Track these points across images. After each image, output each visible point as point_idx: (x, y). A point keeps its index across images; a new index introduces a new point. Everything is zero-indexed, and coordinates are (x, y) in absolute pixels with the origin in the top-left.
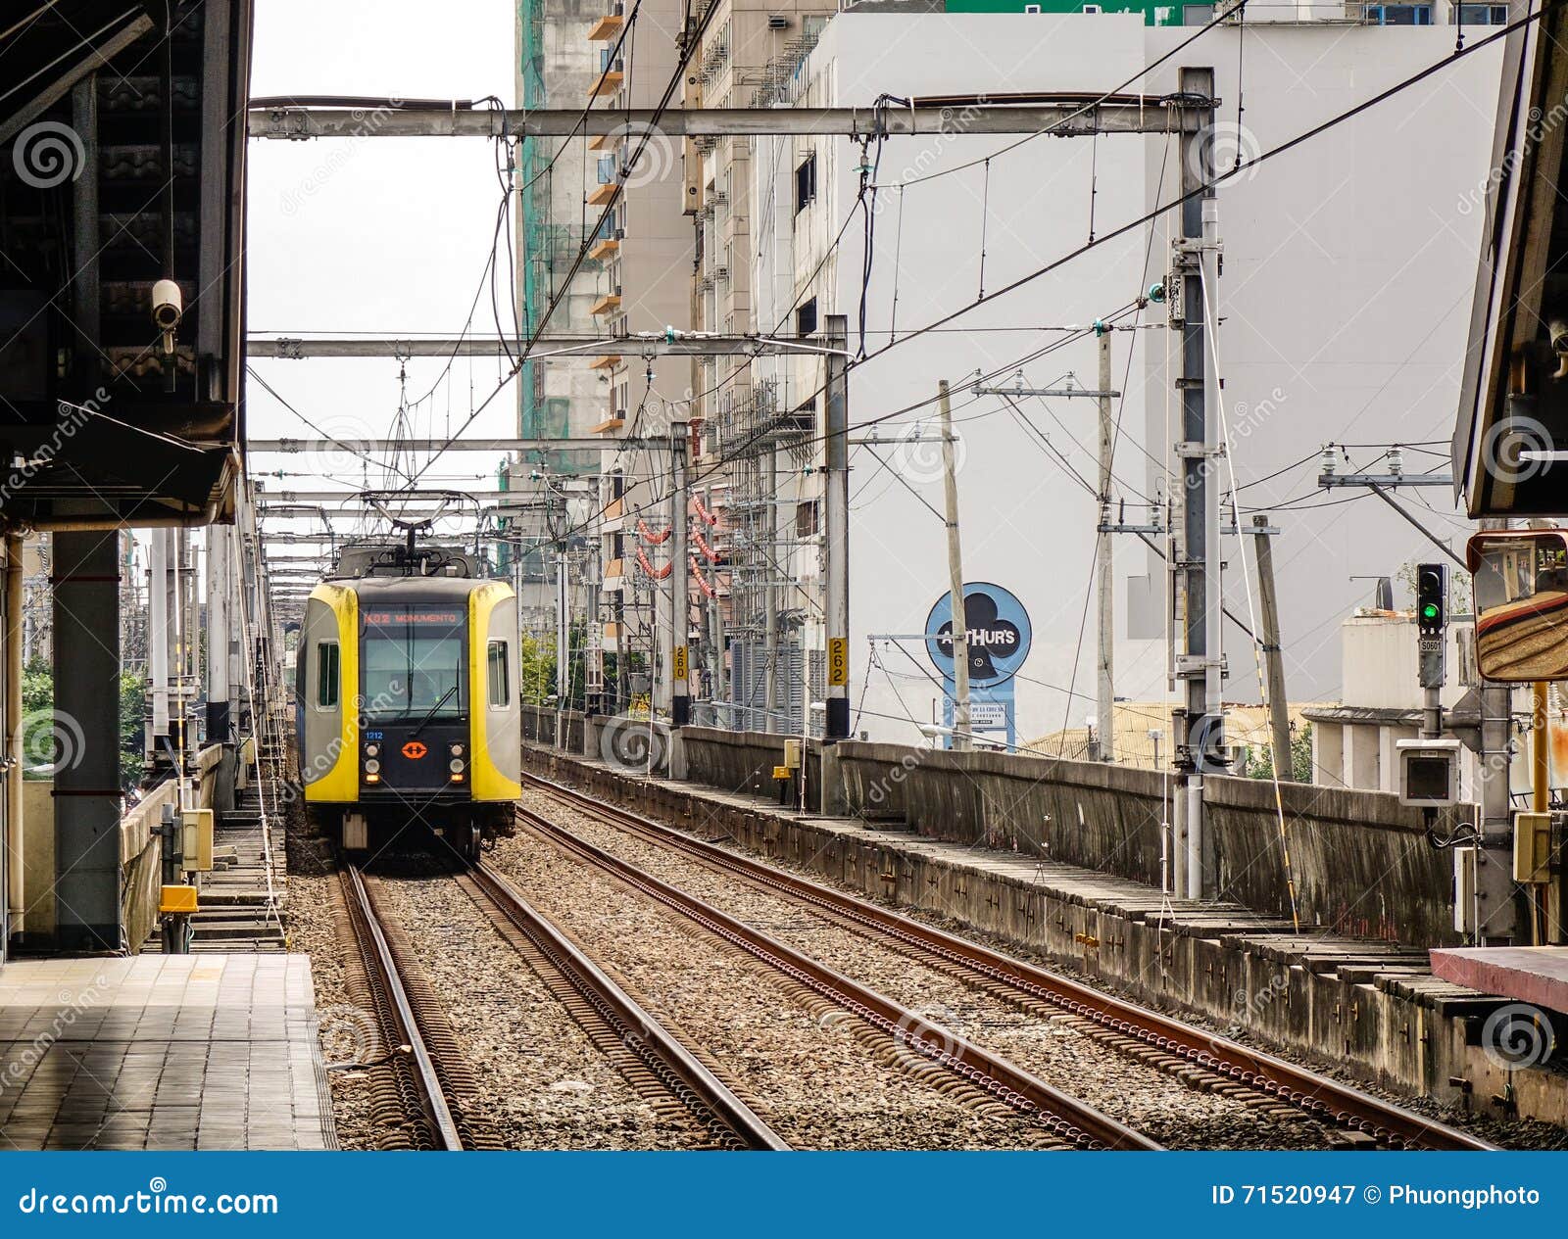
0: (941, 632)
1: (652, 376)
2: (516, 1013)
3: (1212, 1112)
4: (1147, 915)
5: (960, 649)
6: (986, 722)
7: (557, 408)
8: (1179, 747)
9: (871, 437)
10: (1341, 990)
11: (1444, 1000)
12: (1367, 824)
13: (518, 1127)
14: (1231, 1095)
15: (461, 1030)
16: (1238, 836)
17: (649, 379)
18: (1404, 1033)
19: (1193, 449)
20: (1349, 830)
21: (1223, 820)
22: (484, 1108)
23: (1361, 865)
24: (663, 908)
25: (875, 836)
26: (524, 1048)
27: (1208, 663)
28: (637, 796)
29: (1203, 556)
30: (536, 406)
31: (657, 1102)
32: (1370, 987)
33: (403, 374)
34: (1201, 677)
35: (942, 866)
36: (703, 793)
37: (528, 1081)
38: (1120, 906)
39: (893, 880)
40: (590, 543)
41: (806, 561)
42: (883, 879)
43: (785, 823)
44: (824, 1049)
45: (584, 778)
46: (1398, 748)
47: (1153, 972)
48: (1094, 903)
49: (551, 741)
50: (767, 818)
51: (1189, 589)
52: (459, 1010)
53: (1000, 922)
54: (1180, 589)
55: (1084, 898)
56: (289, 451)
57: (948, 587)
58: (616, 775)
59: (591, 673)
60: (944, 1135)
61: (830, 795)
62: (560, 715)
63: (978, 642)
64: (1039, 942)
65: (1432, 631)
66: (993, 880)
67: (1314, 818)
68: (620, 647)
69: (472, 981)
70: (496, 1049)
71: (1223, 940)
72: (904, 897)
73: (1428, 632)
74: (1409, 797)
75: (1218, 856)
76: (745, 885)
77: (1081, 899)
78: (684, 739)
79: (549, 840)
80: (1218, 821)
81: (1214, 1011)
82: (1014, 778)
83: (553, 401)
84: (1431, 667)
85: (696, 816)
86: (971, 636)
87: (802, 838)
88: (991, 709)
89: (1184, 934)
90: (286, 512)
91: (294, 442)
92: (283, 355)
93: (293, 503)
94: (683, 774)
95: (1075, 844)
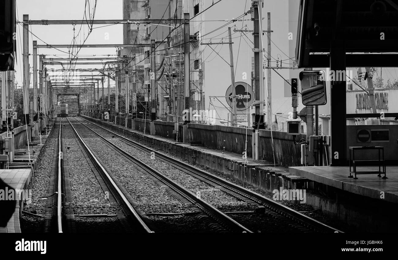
0: (230, 95)
1: (139, 29)
2: (88, 187)
3: (238, 204)
4: (242, 163)
5: (234, 100)
6: (242, 120)
7: (134, 33)
8: (254, 123)
9: (210, 43)
10: (276, 178)
11: (292, 179)
12: (289, 140)
13: (78, 208)
14: (245, 201)
15: (73, 190)
16: (266, 144)
17: (138, 30)
18: (286, 187)
19: (257, 50)
20: (286, 141)
21: (263, 141)
22: (72, 205)
23: (289, 150)
24: (135, 165)
25: (192, 147)
26: (87, 194)
27: (260, 102)
28: (142, 139)
29: (259, 76)
30: (128, 33)
31: (112, 203)
32: (281, 177)
33: (74, 29)
34: (258, 106)
35: (204, 154)
36: (157, 138)
37: (85, 200)
38: (237, 161)
39: (194, 158)
40: (133, 72)
41: (196, 76)
42: (192, 158)
43: (173, 145)
44: (157, 193)
45: (130, 135)
46: (287, 121)
47: (243, 177)
48: (233, 161)
49: (124, 125)
50: (169, 144)
51: (256, 84)
52: (75, 186)
53: (215, 167)
54: (254, 84)
55: (231, 160)
56: (49, 48)
57: (231, 83)
58: (137, 134)
59: (134, 107)
60: (173, 208)
61: (185, 137)
62: (126, 118)
63: (240, 98)
64: (223, 171)
65: (295, 94)
66: (214, 157)
67: (280, 139)
68: (149, 100)
69: (81, 181)
70: (80, 194)
71: (255, 168)
72: (197, 162)
73: (294, 94)
74: (289, 133)
75: (263, 149)
76: (160, 160)
77: (230, 160)
78: (154, 124)
79: (114, 150)
80: (262, 141)
81: (254, 185)
82: (223, 132)
83: (133, 31)
84: (294, 103)
85: (154, 144)
86: (238, 96)
87: (176, 148)
88: (244, 116)
89: (249, 167)
90: (52, 64)
91: (50, 45)
92: (43, 24)
93: (53, 61)
94: (154, 133)
95: (236, 148)
